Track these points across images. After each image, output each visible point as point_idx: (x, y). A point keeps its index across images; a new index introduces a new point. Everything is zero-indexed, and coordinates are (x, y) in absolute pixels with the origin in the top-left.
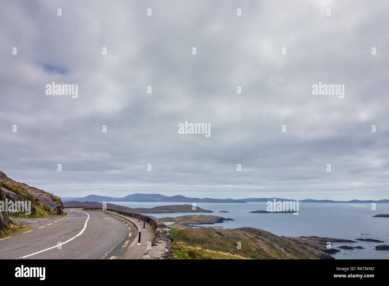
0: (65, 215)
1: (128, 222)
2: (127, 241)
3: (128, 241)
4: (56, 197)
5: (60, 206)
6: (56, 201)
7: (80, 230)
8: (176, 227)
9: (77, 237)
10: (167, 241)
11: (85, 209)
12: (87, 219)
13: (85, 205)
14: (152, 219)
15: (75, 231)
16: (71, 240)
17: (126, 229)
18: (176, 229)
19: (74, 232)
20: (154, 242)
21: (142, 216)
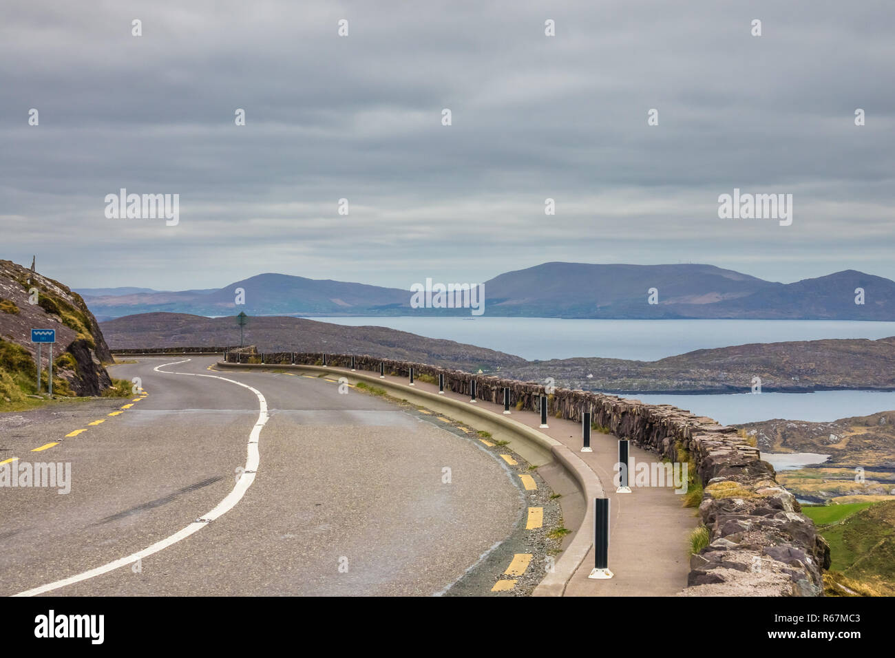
0: (119, 394)
1: (516, 445)
2: (517, 556)
3: (529, 557)
4: (58, 290)
5: (85, 344)
6: (59, 314)
7: (218, 483)
8: (834, 485)
9: (211, 523)
10: (791, 558)
11: (238, 360)
12: (256, 417)
13: (232, 338)
14: (674, 427)
15: (196, 487)
16: (183, 542)
17: (507, 482)
18: (837, 500)
19: (192, 496)
20: (704, 563)
21: (600, 408)
